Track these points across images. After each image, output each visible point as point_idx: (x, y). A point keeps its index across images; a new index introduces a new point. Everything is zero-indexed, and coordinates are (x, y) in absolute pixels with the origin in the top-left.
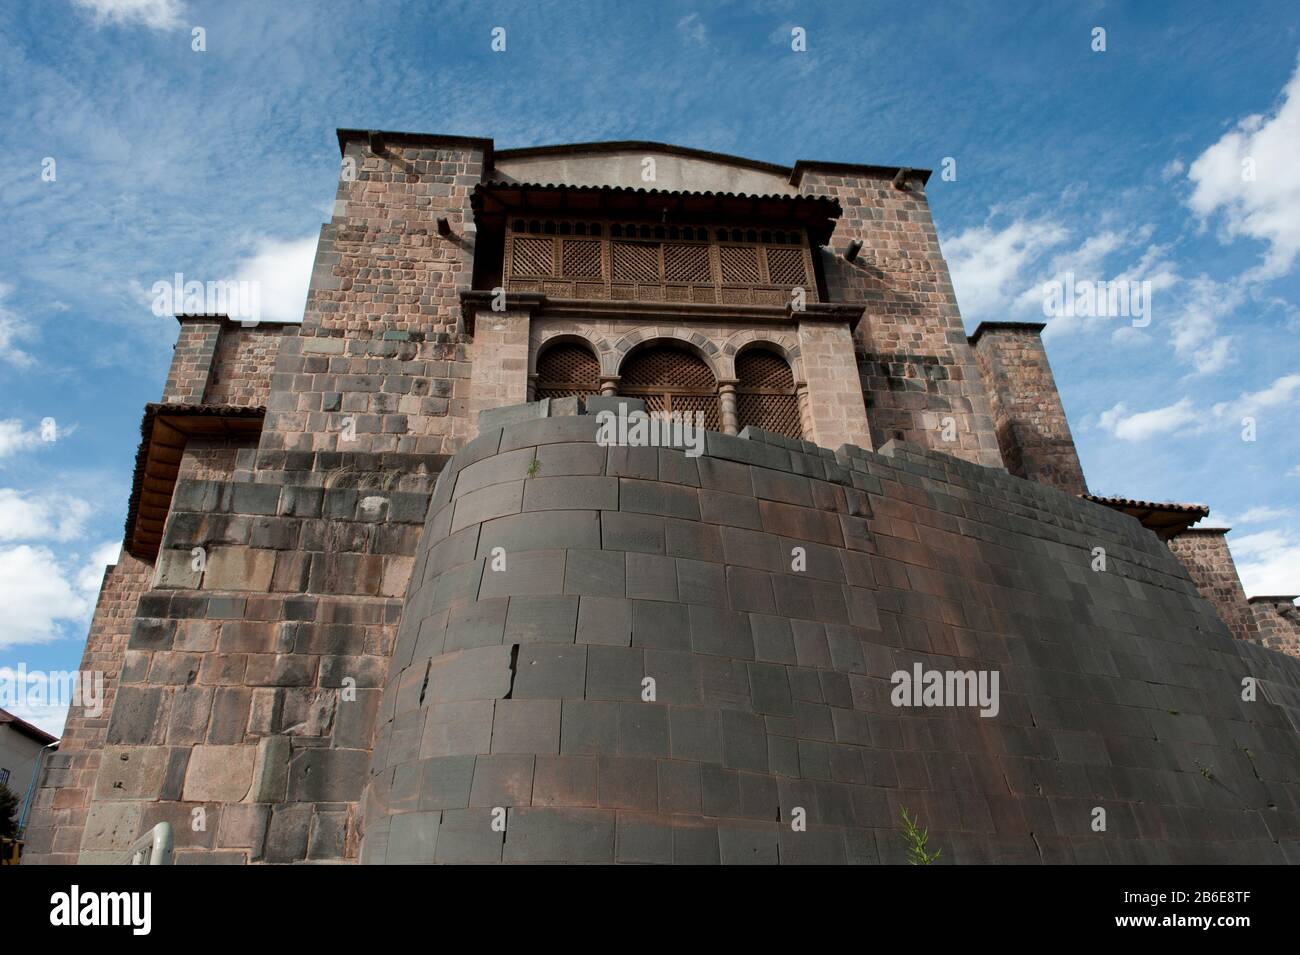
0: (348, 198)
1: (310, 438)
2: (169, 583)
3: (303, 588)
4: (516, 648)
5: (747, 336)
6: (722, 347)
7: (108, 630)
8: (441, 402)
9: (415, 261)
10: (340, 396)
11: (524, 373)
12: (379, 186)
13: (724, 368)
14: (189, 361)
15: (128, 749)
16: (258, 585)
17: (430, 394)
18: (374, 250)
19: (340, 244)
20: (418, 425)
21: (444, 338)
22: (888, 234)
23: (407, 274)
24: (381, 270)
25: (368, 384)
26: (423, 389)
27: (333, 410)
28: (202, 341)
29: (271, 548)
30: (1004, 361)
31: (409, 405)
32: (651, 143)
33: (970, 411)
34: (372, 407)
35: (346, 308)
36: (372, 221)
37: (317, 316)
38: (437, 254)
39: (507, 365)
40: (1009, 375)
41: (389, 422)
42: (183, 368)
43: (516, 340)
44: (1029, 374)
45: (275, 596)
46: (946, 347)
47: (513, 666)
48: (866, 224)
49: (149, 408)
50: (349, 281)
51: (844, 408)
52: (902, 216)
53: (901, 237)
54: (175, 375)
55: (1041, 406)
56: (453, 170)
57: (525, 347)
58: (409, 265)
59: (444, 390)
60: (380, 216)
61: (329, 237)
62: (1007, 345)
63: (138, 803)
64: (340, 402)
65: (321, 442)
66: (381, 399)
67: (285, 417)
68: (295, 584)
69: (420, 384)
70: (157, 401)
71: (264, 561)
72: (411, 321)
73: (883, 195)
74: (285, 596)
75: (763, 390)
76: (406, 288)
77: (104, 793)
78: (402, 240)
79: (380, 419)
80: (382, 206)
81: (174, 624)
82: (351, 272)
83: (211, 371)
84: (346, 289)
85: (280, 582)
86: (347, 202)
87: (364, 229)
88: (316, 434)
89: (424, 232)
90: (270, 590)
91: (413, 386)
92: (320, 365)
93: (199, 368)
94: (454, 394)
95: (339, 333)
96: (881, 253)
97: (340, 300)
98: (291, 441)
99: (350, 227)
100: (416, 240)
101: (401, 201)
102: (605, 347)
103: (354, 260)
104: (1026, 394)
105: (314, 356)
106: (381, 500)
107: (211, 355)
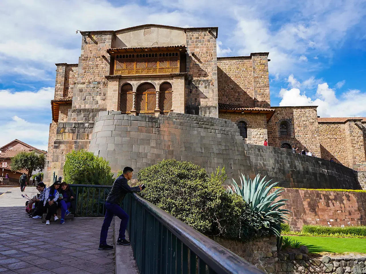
0: (84, 49)
1: (81, 106)
2: (58, 139)
3: (77, 139)
4: (99, 151)
5: (162, 81)
6: (157, 84)
7: (53, 137)
8: (104, 97)
9: (98, 65)
10: (85, 97)
11: (117, 92)
12: (90, 45)
13: (157, 89)
14: (60, 75)
15: (55, 163)
16: (70, 139)
17: (102, 95)
18: (90, 62)
19: (83, 62)
20: (100, 102)
21: (104, 83)
22: (204, 47)
23: (97, 68)
24: (91, 67)
25: (90, 94)
26: (101, 95)
27: (84, 100)
28: (62, 69)
29: (72, 133)
30: (255, 64)
31: (98, 98)
32: (151, 24)
33: (213, 93)
34: (91, 99)
35: (85, 77)
36: (89, 55)
37: (80, 79)
38: (102, 63)
39: (114, 91)
40: (256, 68)
41: (95, 101)
42: (59, 77)
43: (116, 85)
44: (261, 67)
45: (73, 140)
46: (212, 77)
47: (99, 153)
48: (199, 44)
49: (52, 101)
50: (85, 71)
51: (180, 96)
52: (209, 41)
53: (207, 47)
54: (57, 79)
55: (263, 77)
56: (105, 40)
57: (118, 86)
58: (97, 66)
59: (104, 95)
60: (91, 53)
61: (81, 60)
62: (257, 59)
63: (58, 170)
64: (85, 98)
65: (83, 107)
66: (93, 97)
67: (76, 102)
68: (76, 138)
69: (100, 93)
70: (53, 99)
71: (71, 135)
72: (98, 79)
73: (205, 35)
74: (74, 140)
75: (166, 92)
76: (96, 71)
77: (53, 169)
78: (95, 60)
79: (93, 101)
80: (91, 51)
81: (59, 145)
82: (86, 68)
83: (65, 77)
84: (85, 73)
85: (74, 138)
86: (84, 50)
87: (87, 57)
88: (82, 105)
89: (100, 57)
90: (72, 139)
91: (99, 94)
92: (81, 91)
93: (62, 77)
94: (106, 95)
95: (84, 83)
96: (201, 53)
97: (84, 75)
98: (77, 107)
99: (85, 57)
100: (98, 59)
101: (95, 49)
102: (134, 85)
103: (86, 65)
104: (260, 73)
105: (80, 89)
106: (88, 124)
107: (64, 74)
